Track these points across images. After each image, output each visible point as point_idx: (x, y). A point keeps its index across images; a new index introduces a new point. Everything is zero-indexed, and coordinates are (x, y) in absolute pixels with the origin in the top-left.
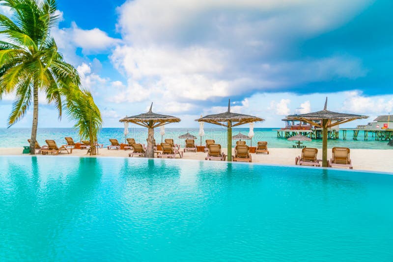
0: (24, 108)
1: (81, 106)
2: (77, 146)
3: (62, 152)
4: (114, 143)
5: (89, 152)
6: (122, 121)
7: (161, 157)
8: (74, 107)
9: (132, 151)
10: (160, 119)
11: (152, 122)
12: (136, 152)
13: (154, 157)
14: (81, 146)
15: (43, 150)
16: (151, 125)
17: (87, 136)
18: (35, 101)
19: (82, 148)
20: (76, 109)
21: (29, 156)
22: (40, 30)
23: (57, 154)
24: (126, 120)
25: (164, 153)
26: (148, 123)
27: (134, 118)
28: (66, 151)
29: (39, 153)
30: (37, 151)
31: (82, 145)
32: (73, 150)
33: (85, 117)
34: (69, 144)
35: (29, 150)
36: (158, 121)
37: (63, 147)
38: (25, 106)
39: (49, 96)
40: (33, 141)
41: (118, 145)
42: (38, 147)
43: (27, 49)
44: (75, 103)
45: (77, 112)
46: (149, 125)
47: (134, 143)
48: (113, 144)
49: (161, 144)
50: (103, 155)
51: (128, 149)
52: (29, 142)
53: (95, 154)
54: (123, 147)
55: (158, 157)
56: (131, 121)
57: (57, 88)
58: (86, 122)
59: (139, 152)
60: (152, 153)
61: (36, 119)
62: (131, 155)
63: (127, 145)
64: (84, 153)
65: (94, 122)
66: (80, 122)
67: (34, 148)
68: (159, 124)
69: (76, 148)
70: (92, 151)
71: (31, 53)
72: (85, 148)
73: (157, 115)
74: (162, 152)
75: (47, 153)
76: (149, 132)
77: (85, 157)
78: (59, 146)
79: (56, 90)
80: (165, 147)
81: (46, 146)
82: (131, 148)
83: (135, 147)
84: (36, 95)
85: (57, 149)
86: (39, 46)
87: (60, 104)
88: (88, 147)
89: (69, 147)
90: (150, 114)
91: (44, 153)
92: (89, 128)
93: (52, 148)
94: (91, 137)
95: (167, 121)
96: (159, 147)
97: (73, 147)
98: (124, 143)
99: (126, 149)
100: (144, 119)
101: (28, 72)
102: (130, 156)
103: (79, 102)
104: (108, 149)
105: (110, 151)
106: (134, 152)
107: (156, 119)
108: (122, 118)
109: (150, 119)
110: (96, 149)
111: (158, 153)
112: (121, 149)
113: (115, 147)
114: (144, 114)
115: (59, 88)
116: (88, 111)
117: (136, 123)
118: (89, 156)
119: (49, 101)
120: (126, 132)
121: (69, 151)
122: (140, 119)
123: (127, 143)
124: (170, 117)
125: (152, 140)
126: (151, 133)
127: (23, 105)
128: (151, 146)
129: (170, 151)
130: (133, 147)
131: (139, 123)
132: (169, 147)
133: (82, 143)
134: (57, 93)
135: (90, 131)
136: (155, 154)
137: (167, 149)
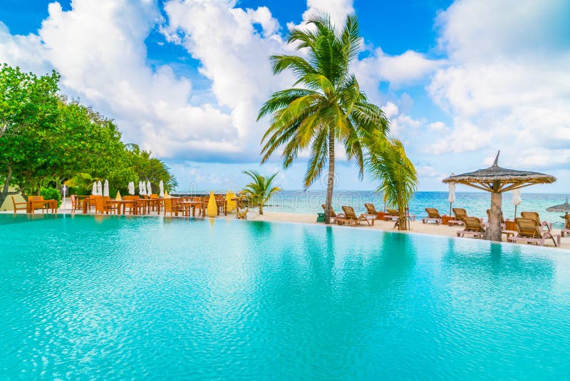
0: (320, 166)
1: (387, 160)
2: (380, 216)
3: (362, 222)
4: (433, 214)
5: (396, 225)
6: (445, 181)
7: (515, 242)
8: (378, 162)
9: (462, 229)
10: (513, 177)
11: (497, 183)
12: (469, 230)
13: (500, 240)
14: (385, 216)
15: (339, 219)
16: (496, 188)
17: (394, 203)
18: (331, 156)
19: (387, 219)
20: (381, 165)
21: (323, 226)
22: (337, 66)
23: (355, 225)
24: (453, 181)
25: (522, 235)
26: (491, 185)
27: (467, 177)
28: (365, 223)
29: (334, 223)
30: (332, 220)
31: (387, 214)
32: (376, 222)
33: (392, 176)
34: (370, 213)
35: (324, 218)
36: (510, 181)
37: (362, 216)
38: (321, 164)
39: (348, 150)
40: (328, 207)
41: (438, 217)
42: (334, 215)
43: (321, 92)
44: (380, 158)
45: (381, 168)
46: (492, 188)
47: (465, 216)
48: (431, 216)
49: (516, 219)
50: (417, 231)
51: (455, 224)
52: (324, 208)
53: (406, 229)
54: (446, 221)
55: (510, 241)
56: (462, 181)
57: (357, 137)
58: (394, 183)
59: (474, 231)
60: (497, 233)
61: (331, 179)
62: (461, 235)
63: (453, 219)
64: (389, 226)
65: (404, 184)
66: (386, 183)
67: (329, 216)
68: (511, 186)
69: (378, 218)
70: (401, 223)
71: (326, 97)
72: (391, 219)
73: (508, 171)
74: (516, 233)
75: (344, 223)
76: (492, 198)
77: (392, 231)
78: (358, 215)
79: (356, 140)
80: (522, 225)
81: (342, 214)
82: (460, 222)
83: (468, 222)
84: (332, 149)
85: (355, 219)
86: (336, 86)
87: (361, 159)
88: (395, 218)
89: (370, 217)
90: (495, 169)
91: (340, 223)
92: (398, 192)
93: (350, 217)
94: (400, 204)
95: (527, 181)
96: (510, 225)
97: (375, 217)
98: (448, 215)
99: (451, 225)
100: (484, 178)
101: (324, 120)
102: (459, 235)
103: (384, 155)
104: (424, 223)
105: (425, 225)
106: (465, 230)
107: (507, 177)
109: (495, 178)
110: (407, 222)
111: (508, 234)
112: (443, 224)
113: (433, 220)
114: (484, 170)
115: (360, 138)
116: (396, 167)
117: (469, 184)
118: (396, 231)
119: (350, 158)
120: (452, 198)
121: (370, 222)
122: (478, 178)
123: (453, 216)
124: (534, 173)
125: (498, 212)
126: (495, 201)
127: (318, 161)
128: (495, 221)
129: (533, 232)
130: (465, 221)
131: (475, 184)
132: (532, 225)
133: (386, 212)
134: (357, 145)
135: (398, 196)
136: (504, 236)
137: (527, 229)
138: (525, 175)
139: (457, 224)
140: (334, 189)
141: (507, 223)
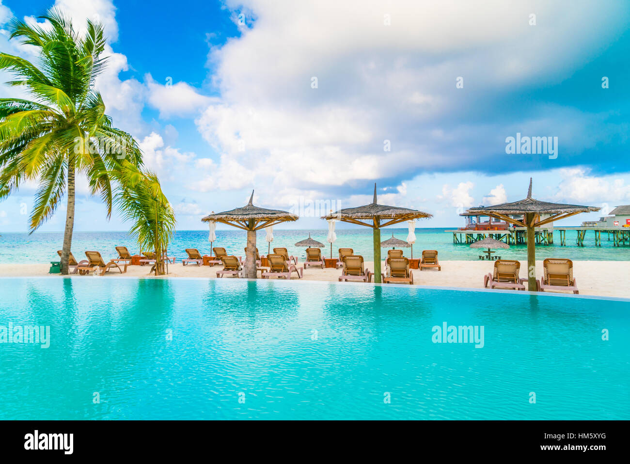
0: (54, 201)
1: (142, 197)
2: (135, 261)
3: (112, 270)
4: (194, 255)
5: (153, 269)
6: (205, 220)
7: (268, 277)
8: (131, 198)
9: (221, 268)
10: (265, 216)
11: (252, 221)
12: (228, 269)
13: (256, 277)
14: (141, 261)
15: (81, 268)
16: (251, 226)
17: (151, 244)
18: (70, 190)
19: (143, 264)
20: (135, 202)
21: (59, 278)
22: (80, 81)
23: (102, 274)
24: (212, 219)
25: (273, 271)
26: (247, 223)
27: (225, 216)
28: (116, 270)
29: (75, 272)
30: (71, 269)
31: (143, 258)
32: (129, 268)
33: (148, 214)
34: (122, 258)
35: (60, 268)
36: (263, 219)
37: (112, 262)
38: (55, 199)
39: (93, 183)
40: (66, 253)
41: (199, 258)
42: (74, 263)
43: (56, 108)
44: (134, 194)
45: (134, 205)
46: (248, 226)
47: (225, 255)
48: (192, 257)
49: (268, 256)
50: (175, 275)
51: (215, 264)
52: (60, 254)
53: (163, 274)
54: (207, 261)
55: (263, 277)
56: (220, 220)
57: (104, 169)
58: (150, 222)
59: (233, 270)
60: (253, 270)
61: (71, 217)
62: (221, 275)
63: (214, 259)
64: (145, 272)
65: (161, 223)
66: (140, 223)
67: (67, 265)
68: (264, 224)
69: (132, 263)
70: (158, 268)
71: (65, 116)
72: (147, 263)
73: (261, 209)
74: (269, 269)
75: (88, 272)
76: (248, 236)
77: (147, 278)
79: (103, 173)
80: (274, 261)
81: (86, 261)
82: (220, 262)
83: (227, 262)
84: (71, 181)
85: (103, 266)
86: (78, 104)
87: (109, 195)
88: (152, 262)
89: (122, 263)
90: (250, 208)
91: (83, 273)
92: (155, 232)
93: (95, 262)
94: (157, 245)
95: (277, 219)
96: (265, 261)
97: (128, 262)
98: (209, 256)
99: (211, 265)
100: (240, 217)
101: (60, 145)
102: (218, 275)
103: (138, 189)
104: (184, 265)
105: (185, 267)
106: (224, 270)
107: (260, 216)
108: (206, 215)
109: (250, 216)
110: (165, 266)
111: (262, 271)
112: (204, 264)
113: (194, 262)
114: (240, 209)
115: (109, 170)
116: (152, 204)
117: (227, 223)
118: (153, 276)
119: (94, 191)
120: (212, 237)
121: (122, 269)
122: (235, 217)
123: (214, 255)
124: (282, 212)
125: (253, 249)
126: (251, 239)
127: (52, 196)
128: (251, 259)
129: (282, 267)
130: (223, 261)
131: (233, 223)
132: (281, 260)
133: (142, 256)
134: (104, 178)
135: (155, 236)
136: (259, 272)
137: (278, 264)
138: (275, 214)
139: (218, 264)
140: (74, 230)
141: (263, 259)
